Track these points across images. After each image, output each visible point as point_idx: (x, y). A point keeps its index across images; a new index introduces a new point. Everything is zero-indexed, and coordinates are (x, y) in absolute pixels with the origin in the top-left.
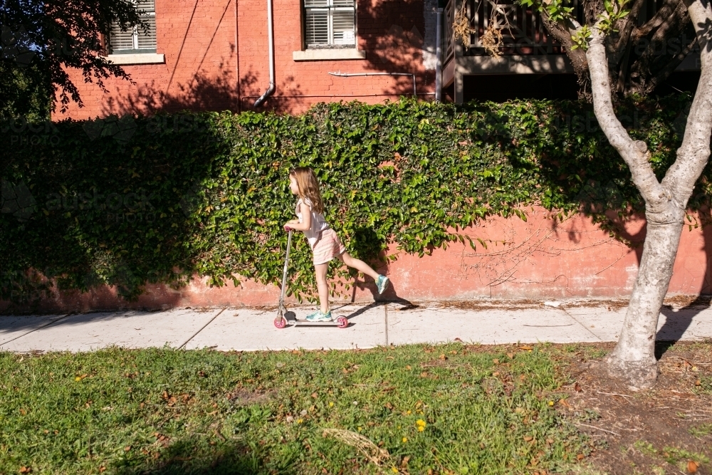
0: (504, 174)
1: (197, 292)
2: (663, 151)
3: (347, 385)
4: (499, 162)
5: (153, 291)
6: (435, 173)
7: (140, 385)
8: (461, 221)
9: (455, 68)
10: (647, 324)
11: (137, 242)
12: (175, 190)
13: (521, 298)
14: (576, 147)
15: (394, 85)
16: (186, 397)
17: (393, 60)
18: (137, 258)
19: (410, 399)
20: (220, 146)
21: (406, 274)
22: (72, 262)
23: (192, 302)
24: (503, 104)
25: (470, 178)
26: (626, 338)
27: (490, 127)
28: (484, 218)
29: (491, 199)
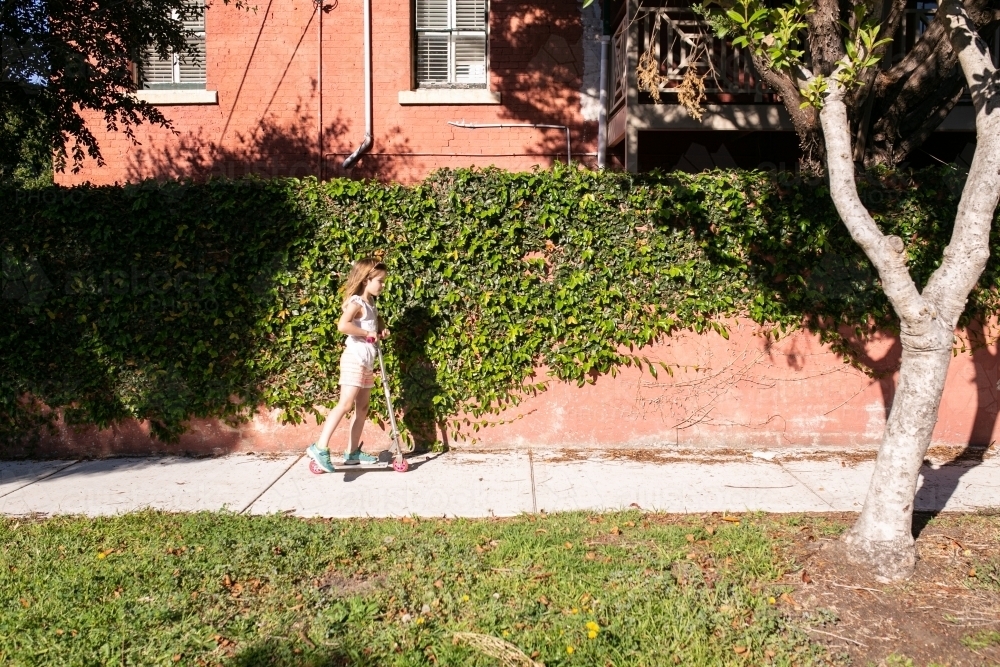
0: (698, 273)
1: (263, 431)
2: (918, 244)
3: (483, 570)
4: (691, 256)
5: (201, 430)
6: (601, 269)
7: (190, 565)
8: (637, 337)
9: (627, 119)
10: (902, 490)
11: (180, 359)
12: (235, 286)
13: (720, 446)
14: (799, 236)
15: (541, 141)
16: (256, 583)
17: (539, 106)
18: (180, 382)
19: (573, 590)
20: (301, 226)
21: (560, 411)
22: (87, 386)
23: (255, 445)
24: (698, 175)
25: (650, 277)
26: (873, 509)
27: (679, 206)
28: (669, 334)
29: (679, 307)
